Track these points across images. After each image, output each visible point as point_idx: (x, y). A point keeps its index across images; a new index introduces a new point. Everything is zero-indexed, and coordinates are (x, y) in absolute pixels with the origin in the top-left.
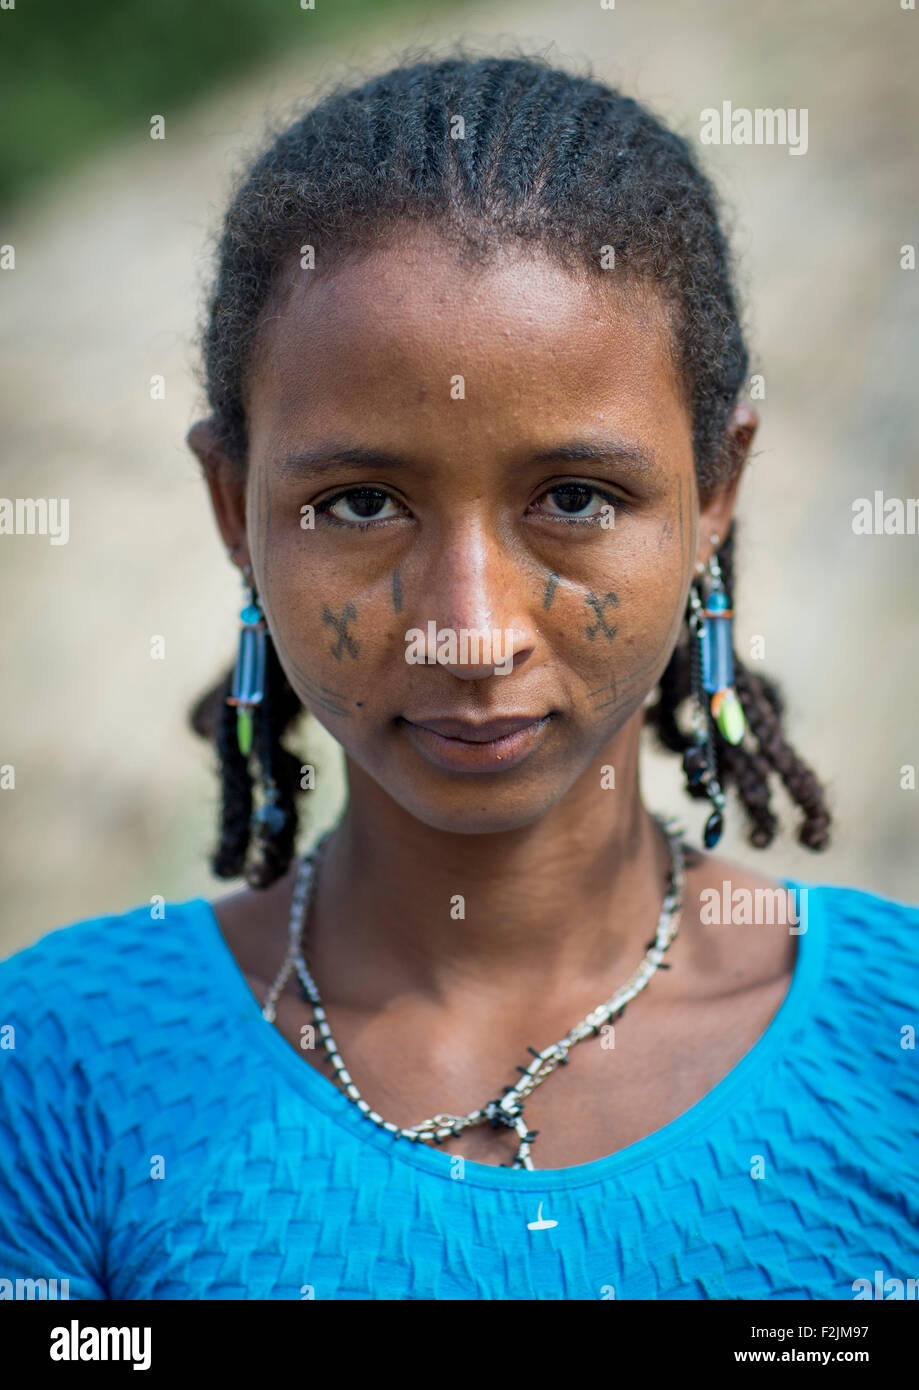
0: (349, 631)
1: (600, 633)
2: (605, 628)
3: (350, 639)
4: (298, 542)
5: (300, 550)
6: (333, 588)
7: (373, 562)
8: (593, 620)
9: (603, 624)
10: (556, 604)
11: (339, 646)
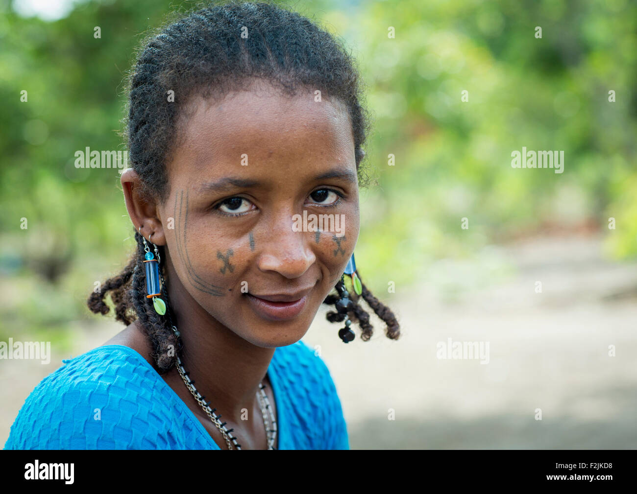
0: (230, 261)
1: (339, 253)
2: (341, 251)
3: (230, 264)
4: (204, 223)
5: (205, 227)
6: (222, 242)
7: (239, 231)
8: (336, 247)
9: (340, 249)
10: (321, 241)
11: (225, 268)
